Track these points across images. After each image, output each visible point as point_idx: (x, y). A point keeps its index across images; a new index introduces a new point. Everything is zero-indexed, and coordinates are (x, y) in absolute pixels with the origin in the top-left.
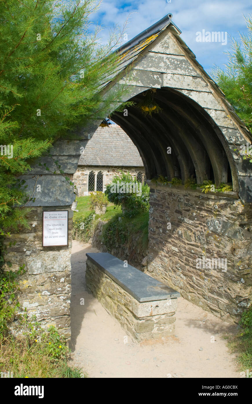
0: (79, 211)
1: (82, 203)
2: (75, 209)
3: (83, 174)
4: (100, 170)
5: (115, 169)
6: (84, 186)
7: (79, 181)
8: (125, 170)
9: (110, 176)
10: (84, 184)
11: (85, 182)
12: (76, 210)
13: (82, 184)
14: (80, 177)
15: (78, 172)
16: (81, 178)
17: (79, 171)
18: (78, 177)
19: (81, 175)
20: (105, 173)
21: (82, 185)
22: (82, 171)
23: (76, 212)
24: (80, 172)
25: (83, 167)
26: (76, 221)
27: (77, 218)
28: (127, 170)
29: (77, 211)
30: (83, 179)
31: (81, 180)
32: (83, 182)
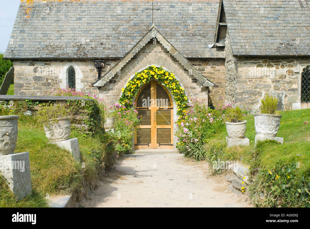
0: (285, 140)
1: (291, 122)
2: (276, 135)
3: (290, 72)
6: (292, 92)
7: (283, 84)
10: (293, 90)
11: (294, 86)
12: (276, 139)
13: (289, 90)
14: (285, 77)
15: (282, 69)
16: (287, 79)
17: (283, 66)
18: (282, 78)
19: (287, 74)
21: (290, 92)
22: (289, 66)
23: (277, 143)
24: (286, 69)
25: (291, 59)
26: (276, 171)
27: (281, 162)
29: (280, 140)
30: (290, 81)
31: (288, 83)
32: (290, 87)
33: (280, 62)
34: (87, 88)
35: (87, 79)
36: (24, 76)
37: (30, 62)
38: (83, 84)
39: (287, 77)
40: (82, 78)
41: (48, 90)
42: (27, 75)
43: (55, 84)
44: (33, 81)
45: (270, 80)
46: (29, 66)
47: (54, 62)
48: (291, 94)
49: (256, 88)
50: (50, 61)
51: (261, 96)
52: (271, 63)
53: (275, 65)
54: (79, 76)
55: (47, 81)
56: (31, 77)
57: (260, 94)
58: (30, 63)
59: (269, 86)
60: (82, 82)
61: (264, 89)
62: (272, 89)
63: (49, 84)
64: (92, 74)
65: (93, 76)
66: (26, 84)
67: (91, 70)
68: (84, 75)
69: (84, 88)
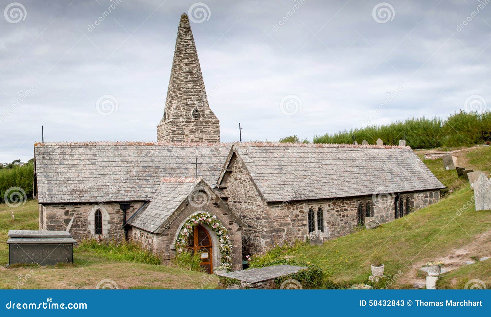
3: (301, 212)
4: (320, 205)
5: (336, 201)
6: (303, 227)
7: (298, 221)
8: (346, 202)
9: (331, 211)
10: (304, 225)
11: (305, 222)
13: (302, 225)
14: (299, 215)
15: (296, 210)
16: (300, 218)
17: (297, 207)
18: (297, 217)
20: (325, 207)
21: (302, 227)
22: (301, 207)
24: (299, 210)
25: (301, 203)
28: (349, 202)
30: (302, 219)
31: (301, 220)
32: (302, 223)
33: (295, 205)
34: (113, 228)
35: (113, 220)
36: (56, 219)
37: (62, 205)
38: (109, 225)
39: (300, 215)
40: (109, 219)
41: (78, 232)
42: (58, 218)
43: (84, 225)
44: (64, 223)
45: (289, 219)
46: (60, 210)
47: (83, 205)
48: (302, 228)
49: (281, 226)
50: (79, 205)
51: (284, 232)
52: (290, 206)
53: (292, 207)
54: (106, 218)
55: (77, 223)
56: (62, 220)
57: (283, 230)
58: (61, 207)
59: (289, 224)
60: (109, 223)
61: (286, 227)
62: (291, 226)
63: (79, 226)
64: (117, 216)
65: (119, 218)
66: (58, 226)
67: (117, 212)
68: (110, 216)
69: (111, 229)
